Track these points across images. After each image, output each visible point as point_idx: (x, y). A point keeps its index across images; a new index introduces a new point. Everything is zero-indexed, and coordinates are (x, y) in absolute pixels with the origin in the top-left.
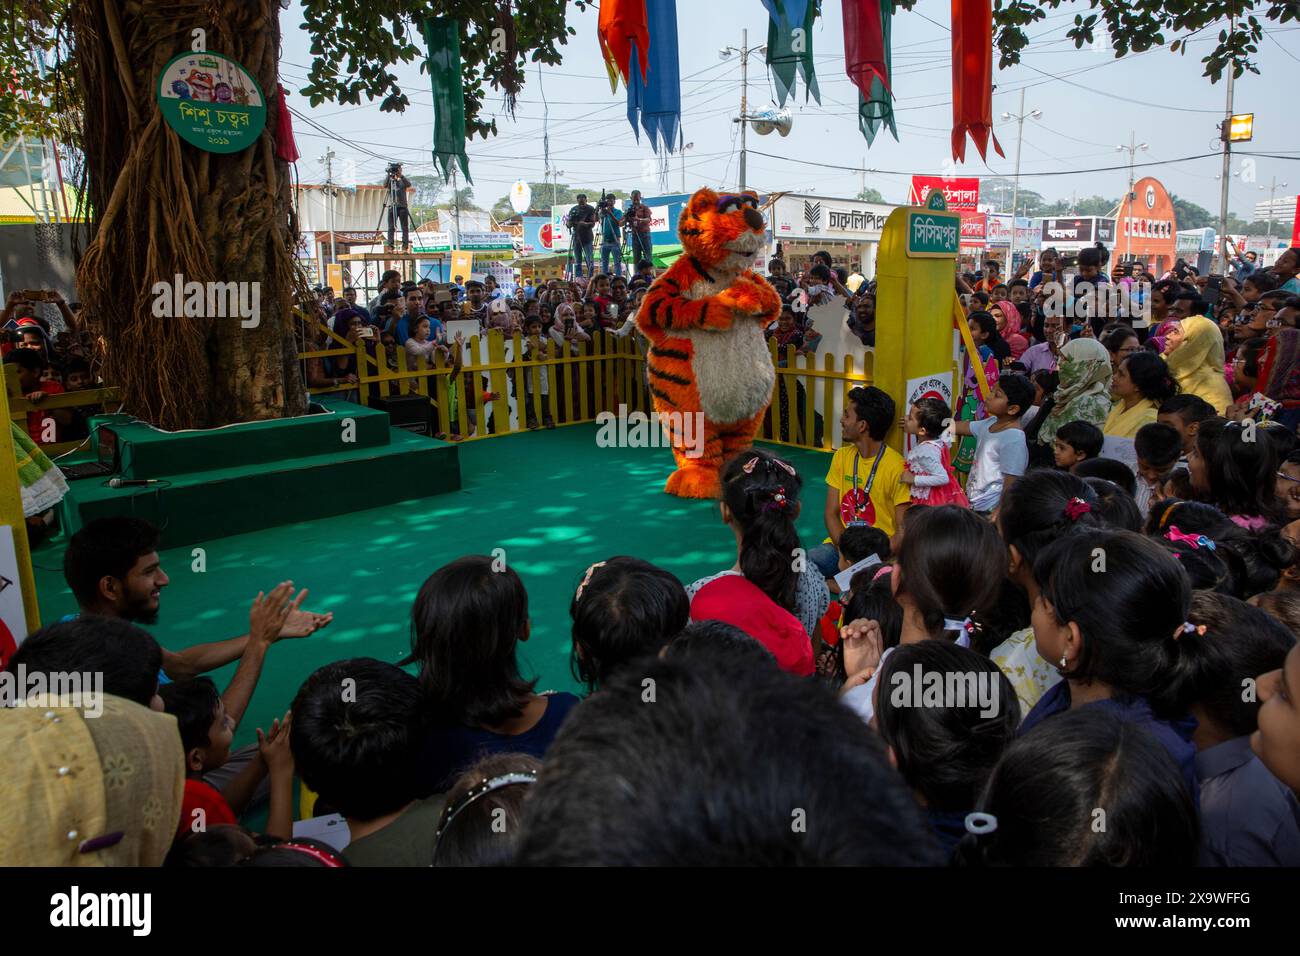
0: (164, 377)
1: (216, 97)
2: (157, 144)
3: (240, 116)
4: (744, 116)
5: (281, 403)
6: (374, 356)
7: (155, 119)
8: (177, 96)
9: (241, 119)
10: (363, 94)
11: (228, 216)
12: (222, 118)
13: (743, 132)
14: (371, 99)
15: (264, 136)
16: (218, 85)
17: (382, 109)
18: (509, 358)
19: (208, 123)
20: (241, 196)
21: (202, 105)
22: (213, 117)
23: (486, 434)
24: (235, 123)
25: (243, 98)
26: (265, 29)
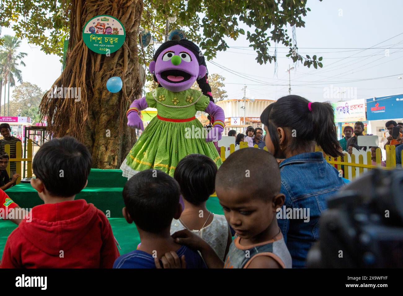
1: (105, 32)
3: (114, 39)
5: (116, 164)
7: (81, 42)
8: (90, 33)
9: (115, 40)
11: (104, 80)
12: (106, 40)
15: (125, 47)
16: (107, 28)
19: (100, 42)
20: (111, 72)
21: (99, 36)
22: (103, 40)
24: (112, 42)
25: (116, 32)
26: (132, 5)
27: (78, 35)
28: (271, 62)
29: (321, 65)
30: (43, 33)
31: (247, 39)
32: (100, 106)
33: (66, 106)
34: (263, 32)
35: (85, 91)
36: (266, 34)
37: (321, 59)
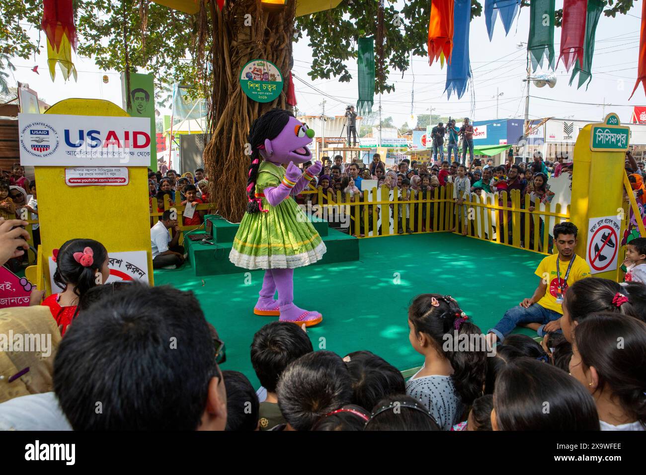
0: (233, 199)
1: (263, 78)
2: (238, 100)
4: (529, 78)
6: (326, 195)
7: (238, 89)
8: (247, 79)
9: (273, 87)
10: (331, 74)
12: (265, 87)
13: (528, 86)
14: (335, 76)
15: (282, 95)
16: (264, 73)
17: (339, 81)
18: (391, 199)
19: (259, 90)
21: (257, 82)
22: (261, 86)
23: (377, 235)
24: (270, 90)
25: (274, 78)
26: (286, 48)
28: (389, 92)
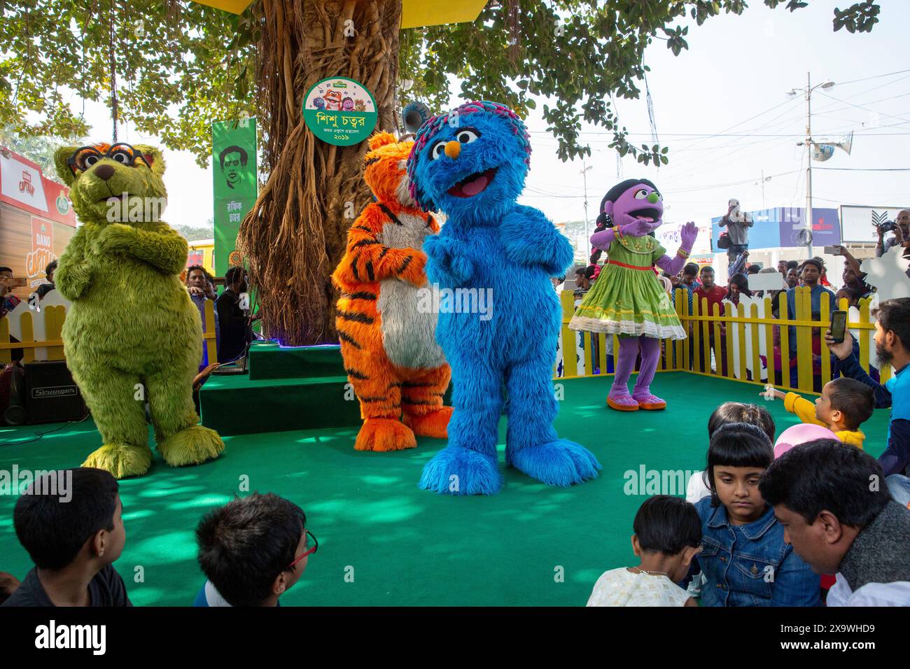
1: (342, 107)
2: (300, 139)
4: (809, 140)
7: (301, 125)
8: (316, 108)
9: (359, 121)
11: (345, 191)
12: (345, 122)
13: (809, 153)
16: (345, 99)
19: (335, 125)
20: (355, 177)
21: (332, 113)
22: (340, 121)
24: (354, 125)
25: (361, 107)
26: (384, 60)
27: (292, 112)
28: (582, 157)
29: (665, 161)
30: (165, 112)
31: (543, 118)
32: (340, 236)
33: (285, 239)
34: (570, 106)
35: (318, 211)
36: (575, 110)
37: (665, 150)
